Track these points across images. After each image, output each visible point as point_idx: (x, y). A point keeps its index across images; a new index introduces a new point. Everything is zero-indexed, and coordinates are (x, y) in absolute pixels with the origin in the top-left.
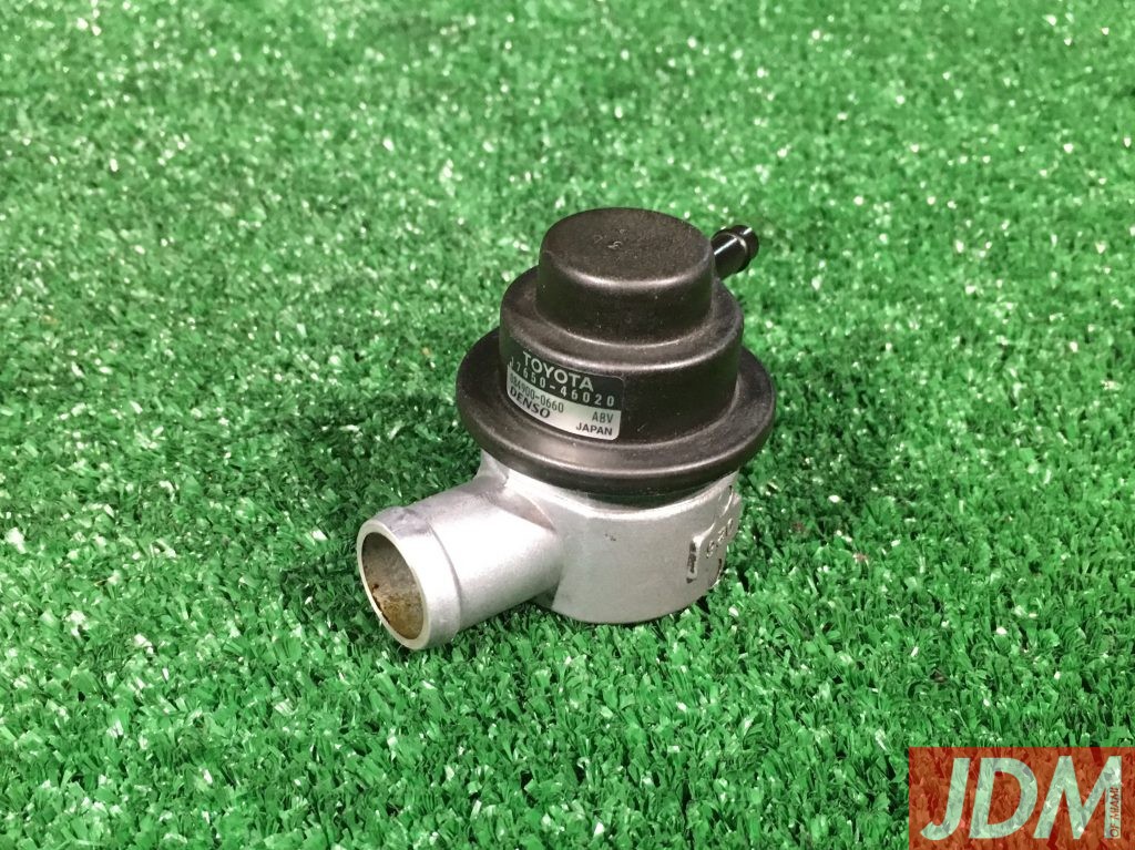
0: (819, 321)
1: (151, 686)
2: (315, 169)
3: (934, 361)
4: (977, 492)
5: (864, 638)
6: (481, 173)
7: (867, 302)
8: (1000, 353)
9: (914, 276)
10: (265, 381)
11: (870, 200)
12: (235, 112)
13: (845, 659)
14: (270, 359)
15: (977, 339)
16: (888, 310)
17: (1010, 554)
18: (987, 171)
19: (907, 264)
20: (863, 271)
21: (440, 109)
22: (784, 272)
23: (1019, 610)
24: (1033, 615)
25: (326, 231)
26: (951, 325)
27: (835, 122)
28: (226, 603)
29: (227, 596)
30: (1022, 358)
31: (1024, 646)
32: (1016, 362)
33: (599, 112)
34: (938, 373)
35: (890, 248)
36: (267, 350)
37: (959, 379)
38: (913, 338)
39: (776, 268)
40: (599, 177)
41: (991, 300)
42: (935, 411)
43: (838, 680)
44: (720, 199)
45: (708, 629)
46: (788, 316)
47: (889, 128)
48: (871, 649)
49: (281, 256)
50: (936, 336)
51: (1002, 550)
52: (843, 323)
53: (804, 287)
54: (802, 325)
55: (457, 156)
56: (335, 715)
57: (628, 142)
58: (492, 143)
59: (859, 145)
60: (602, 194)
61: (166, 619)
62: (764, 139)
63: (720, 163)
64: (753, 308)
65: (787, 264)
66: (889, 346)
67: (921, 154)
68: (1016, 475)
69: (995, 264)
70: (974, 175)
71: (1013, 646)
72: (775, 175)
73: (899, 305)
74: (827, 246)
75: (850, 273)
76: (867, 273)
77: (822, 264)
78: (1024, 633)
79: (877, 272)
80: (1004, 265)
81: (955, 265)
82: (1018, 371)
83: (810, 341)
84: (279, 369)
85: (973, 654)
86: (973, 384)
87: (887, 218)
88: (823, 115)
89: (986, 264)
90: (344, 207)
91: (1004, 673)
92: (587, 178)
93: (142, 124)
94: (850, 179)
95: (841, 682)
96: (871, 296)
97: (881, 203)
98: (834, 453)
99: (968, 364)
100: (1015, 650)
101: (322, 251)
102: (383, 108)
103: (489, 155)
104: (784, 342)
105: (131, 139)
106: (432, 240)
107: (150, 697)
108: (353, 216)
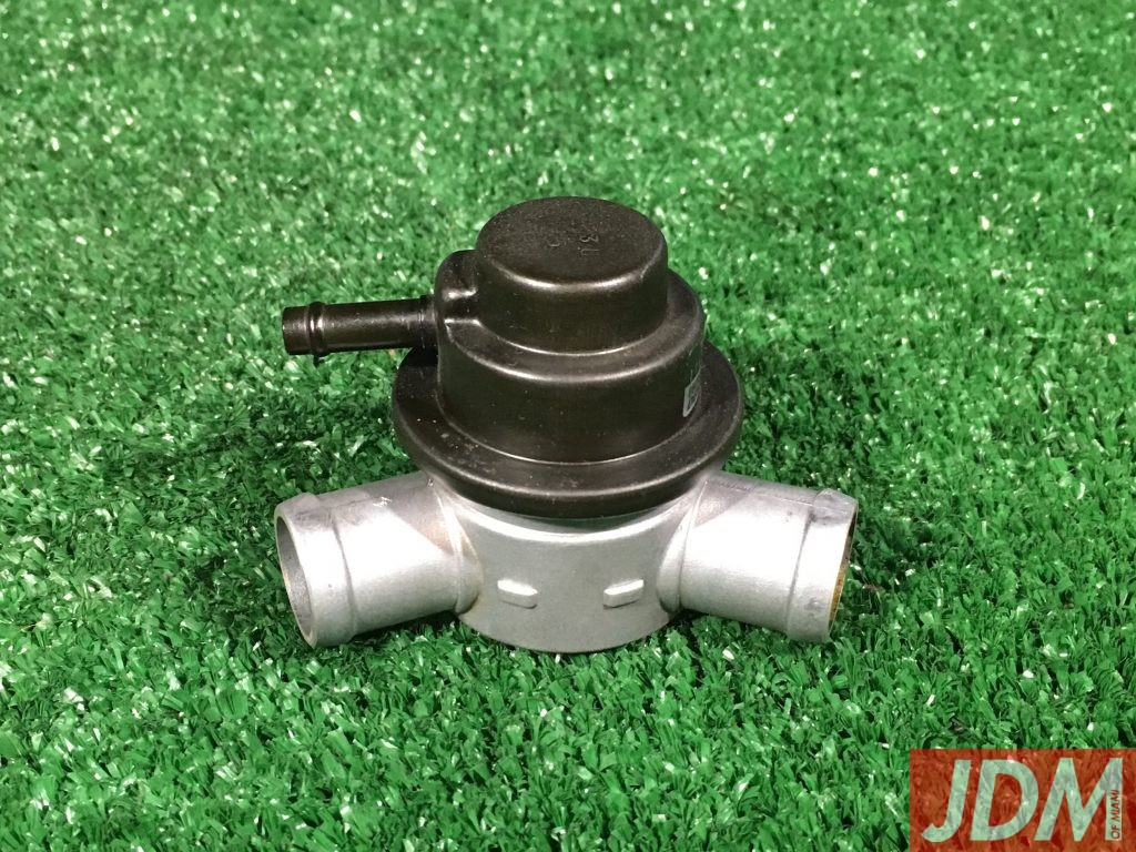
0: (828, 313)
1: (80, 748)
2: (275, 145)
3: (955, 357)
4: (1003, 511)
5: (874, 684)
6: (456, 146)
7: (881, 288)
8: (1030, 347)
9: (934, 258)
10: (215, 391)
11: (886, 171)
12: (188, 81)
13: (853, 709)
14: (220, 365)
15: (1004, 330)
16: (906, 300)
17: (1040, 582)
18: (1016, 135)
19: (926, 246)
20: (877, 252)
21: (412, 73)
22: (789, 255)
23: (1048, 650)
24: (1064, 655)
25: (286, 216)
26: (975, 315)
27: (847, 81)
28: (166, 650)
29: (168, 641)
30: (1053, 353)
31: (1054, 691)
32: (1047, 357)
33: (588, 73)
34: (960, 371)
35: (907, 225)
36: (218, 354)
37: (984, 379)
38: (933, 331)
39: (780, 251)
40: (588, 149)
41: (1020, 284)
42: (955, 416)
43: (844, 735)
44: (720, 173)
45: (700, 674)
46: (793, 307)
47: (908, 87)
48: (882, 696)
49: (234, 245)
50: (957, 329)
51: (1030, 579)
52: (854, 313)
53: (811, 273)
54: (809, 317)
55: (430, 128)
56: (284, 780)
57: (619, 108)
58: (470, 113)
59: (875, 108)
60: (590, 168)
61: (100, 670)
62: (769, 102)
63: (720, 131)
64: (755, 299)
65: (794, 246)
66: (905, 341)
67: (943, 117)
68: (1046, 490)
69: (1024, 244)
70: (1002, 140)
71: (1042, 693)
72: (781, 144)
73: (917, 293)
74: (837, 225)
75: (864, 256)
76: (882, 256)
77: (832, 246)
78: (1053, 675)
79: (891, 256)
80: (1034, 245)
81: (980, 245)
82: (1049, 368)
83: (818, 336)
84: (230, 377)
85: (996, 701)
86: (999, 383)
87: (905, 192)
88: (835, 73)
89: (1014, 243)
90: (305, 188)
91: (1031, 725)
92: (573, 151)
93: (87, 97)
94: (864, 148)
95: (848, 736)
96: (885, 283)
97: (898, 175)
98: (843, 466)
99: (994, 361)
100: (1043, 696)
101: (280, 240)
102: (351, 73)
103: (465, 125)
104: (789, 337)
105: (74, 114)
106: (401, 225)
107: (79, 762)
108: (315, 199)
